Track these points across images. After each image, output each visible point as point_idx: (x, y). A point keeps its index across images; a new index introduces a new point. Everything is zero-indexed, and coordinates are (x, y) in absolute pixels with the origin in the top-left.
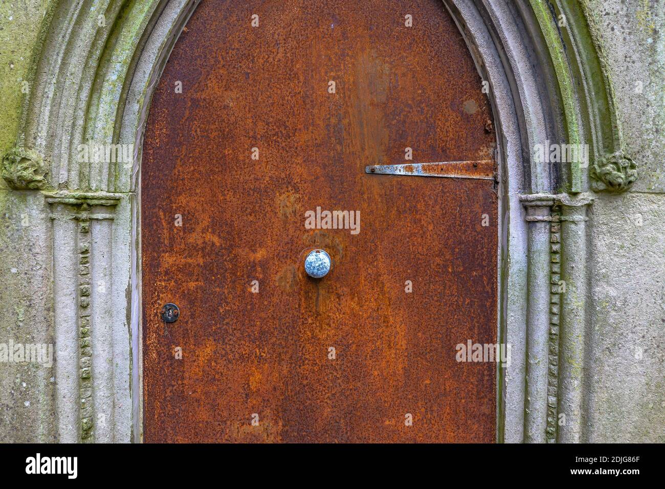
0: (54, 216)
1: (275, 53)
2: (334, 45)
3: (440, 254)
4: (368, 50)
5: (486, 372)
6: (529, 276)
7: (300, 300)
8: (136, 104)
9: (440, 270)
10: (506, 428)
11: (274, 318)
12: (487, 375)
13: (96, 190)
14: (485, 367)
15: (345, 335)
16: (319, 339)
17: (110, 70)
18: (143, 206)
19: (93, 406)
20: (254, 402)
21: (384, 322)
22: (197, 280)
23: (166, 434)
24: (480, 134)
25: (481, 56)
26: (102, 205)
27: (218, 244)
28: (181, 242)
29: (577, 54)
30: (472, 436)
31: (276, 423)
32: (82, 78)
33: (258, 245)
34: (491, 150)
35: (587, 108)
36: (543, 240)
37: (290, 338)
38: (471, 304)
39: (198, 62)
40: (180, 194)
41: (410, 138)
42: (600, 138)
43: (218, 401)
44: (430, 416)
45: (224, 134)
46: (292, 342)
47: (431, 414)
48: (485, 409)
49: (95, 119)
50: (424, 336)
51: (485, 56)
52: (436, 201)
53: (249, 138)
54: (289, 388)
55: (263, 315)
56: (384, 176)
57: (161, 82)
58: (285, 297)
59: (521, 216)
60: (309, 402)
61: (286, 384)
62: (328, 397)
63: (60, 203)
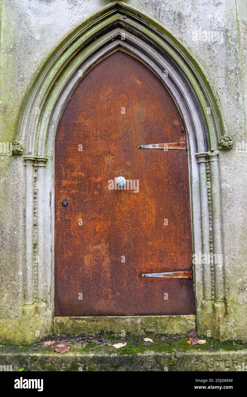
0: (26, 164)
1: (103, 106)
2: (125, 102)
3: (167, 177)
4: (137, 104)
5: (187, 223)
6: (200, 183)
7: (115, 196)
8: (53, 125)
9: (167, 183)
10: (195, 243)
11: (105, 204)
12: (188, 223)
13: (40, 156)
14: (186, 220)
15: (132, 209)
16: (122, 211)
17: (45, 113)
18: (55, 162)
19: (37, 236)
20: (98, 237)
21: (147, 204)
22: (75, 190)
23: (63, 250)
24: (180, 133)
25: (178, 104)
26: (42, 161)
27: (83, 176)
28: (69, 176)
29: (210, 102)
30: (183, 248)
31: (106, 244)
32: (37, 116)
33: (98, 176)
34: (184, 138)
35: (215, 121)
36: (203, 169)
37: (111, 211)
38: (180, 196)
39: (75, 110)
40: (69, 158)
41: (154, 135)
42: (220, 131)
43: (84, 236)
44: (166, 240)
45: (85, 136)
46: (112, 212)
47: (167, 240)
48: (187, 237)
49: (39, 131)
50: (162, 209)
51: (180, 104)
52: (164, 158)
53: (95, 137)
54: (111, 230)
55: (101, 202)
56: (144, 149)
57: (61, 117)
58: (109, 195)
59: (196, 161)
60: (119, 236)
61: (110, 229)
62: (126, 234)
63: (29, 160)
